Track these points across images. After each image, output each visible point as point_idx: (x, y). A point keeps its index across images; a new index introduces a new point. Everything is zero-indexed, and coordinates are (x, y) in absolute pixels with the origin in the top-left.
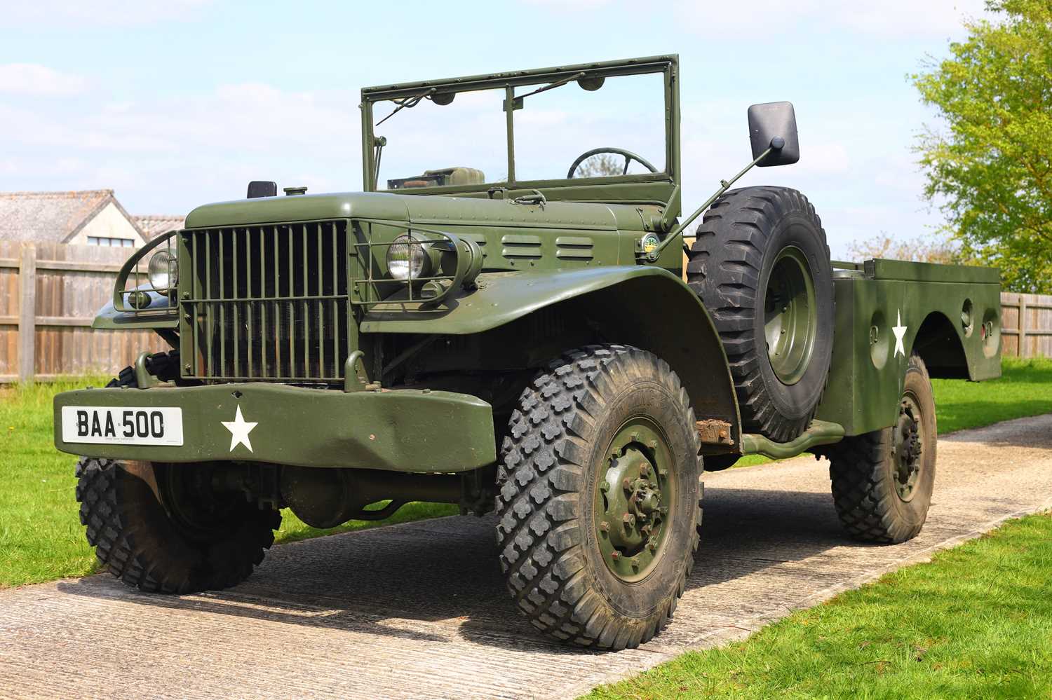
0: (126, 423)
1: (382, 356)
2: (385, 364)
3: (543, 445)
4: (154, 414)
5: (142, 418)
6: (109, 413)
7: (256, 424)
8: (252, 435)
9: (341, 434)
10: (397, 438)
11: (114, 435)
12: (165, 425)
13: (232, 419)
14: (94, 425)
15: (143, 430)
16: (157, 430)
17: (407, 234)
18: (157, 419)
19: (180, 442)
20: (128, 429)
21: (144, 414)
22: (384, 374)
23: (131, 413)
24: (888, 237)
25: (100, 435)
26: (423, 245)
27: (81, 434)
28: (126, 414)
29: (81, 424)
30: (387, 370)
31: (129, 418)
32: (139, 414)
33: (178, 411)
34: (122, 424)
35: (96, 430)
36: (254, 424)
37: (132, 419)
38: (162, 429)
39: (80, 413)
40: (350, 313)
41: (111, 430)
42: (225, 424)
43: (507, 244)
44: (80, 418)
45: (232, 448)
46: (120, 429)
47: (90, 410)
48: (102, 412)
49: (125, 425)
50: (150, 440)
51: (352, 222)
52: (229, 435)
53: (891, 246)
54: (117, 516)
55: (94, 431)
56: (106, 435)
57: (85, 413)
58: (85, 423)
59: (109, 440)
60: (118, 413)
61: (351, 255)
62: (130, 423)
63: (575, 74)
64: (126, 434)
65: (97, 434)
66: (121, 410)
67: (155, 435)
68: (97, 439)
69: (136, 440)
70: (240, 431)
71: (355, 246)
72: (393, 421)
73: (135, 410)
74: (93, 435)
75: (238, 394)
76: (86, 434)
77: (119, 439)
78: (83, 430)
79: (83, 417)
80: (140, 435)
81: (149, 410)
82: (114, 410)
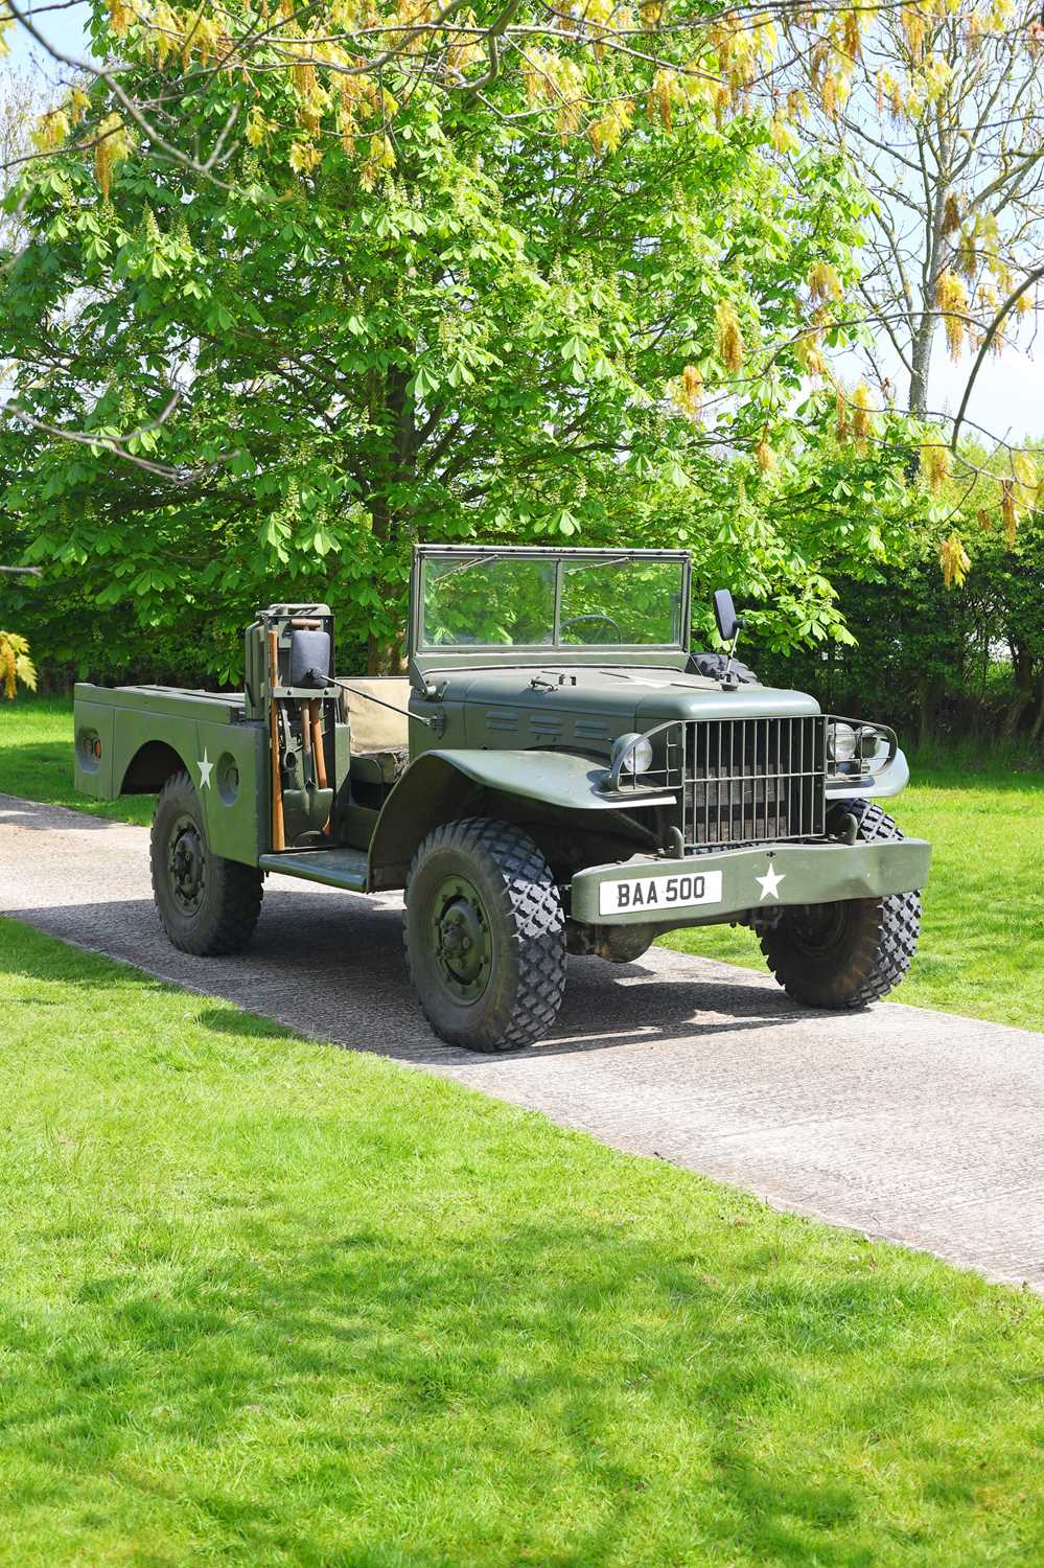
0: (669, 889)
4: (697, 879)
5: (686, 884)
6: (653, 883)
7: (784, 876)
8: (779, 886)
9: (852, 876)
10: (881, 873)
11: (656, 901)
12: (705, 887)
13: (765, 875)
14: (636, 896)
15: (686, 894)
16: (699, 892)
18: (699, 882)
19: (719, 899)
20: (671, 894)
21: (689, 880)
23: (675, 881)
25: (642, 903)
27: (620, 905)
28: (670, 882)
29: (621, 895)
31: (672, 885)
32: (684, 880)
33: (719, 874)
34: (665, 890)
35: (638, 899)
36: (782, 877)
37: (677, 885)
38: (703, 891)
39: (620, 887)
41: (653, 897)
42: (759, 879)
44: (621, 891)
45: (762, 898)
46: (662, 895)
47: (632, 884)
48: (645, 883)
49: (668, 891)
50: (692, 901)
52: (760, 888)
55: (635, 900)
56: (648, 902)
57: (627, 887)
58: (627, 895)
59: (653, 905)
60: (661, 883)
62: (675, 889)
64: (668, 899)
65: (638, 903)
66: (666, 879)
67: (697, 896)
68: (639, 907)
69: (679, 902)
70: (769, 883)
73: (680, 877)
74: (634, 904)
75: (772, 854)
76: (626, 904)
77: (662, 903)
78: (624, 900)
79: (624, 891)
80: (683, 897)
81: (692, 876)
82: (657, 880)
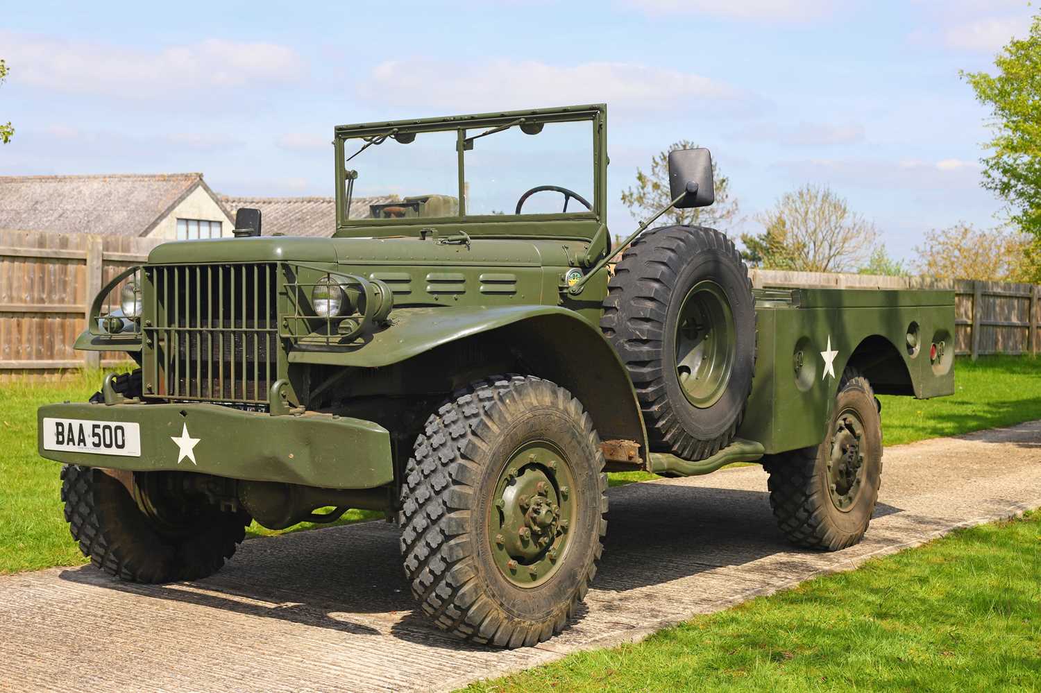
0: (95, 435)
1: (310, 382)
2: (312, 390)
3: (440, 467)
4: (117, 428)
5: (107, 431)
6: (81, 425)
7: (199, 440)
8: (195, 450)
9: (267, 452)
10: (312, 457)
11: (85, 445)
12: (126, 438)
13: (180, 435)
14: (69, 436)
15: (108, 442)
16: (120, 443)
17: (327, 276)
18: (119, 432)
19: (138, 454)
20: (96, 440)
21: (109, 427)
22: (311, 398)
23: (98, 426)
24: (967, 226)
25: (74, 444)
26: (341, 286)
27: (58, 442)
28: (95, 427)
29: (58, 434)
30: (313, 395)
31: (97, 431)
32: (106, 427)
33: (137, 425)
34: (91, 435)
35: (71, 440)
36: (197, 441)
37: (99, 431)
38: (123, 441)
39: (58, 424)
40: (279, 345)
41: (82, 441)
42: (174, 439)
43: (431, 281)
44: (58, 429)
45: (180, 461)
46: (90, 440)
47: (66, 422)
48: (76, 424)
49: (93, 437)
50: (114, 451)
51: (282, 264)
52: (177, 449)
53: (969, 235)
54: (95, 516)
55: (69, 440)
56: (79, 445)
57: (61, 424)
58: (62, 434)
59: (81, 448)
60: (88, 425)
61: (281, 294)
62: (98, 435)
63: (516, 119)
64: (94, 444)
65: (71, 443)
66: (91, 423)
67: (118, 447)
68: (71, 448)
69: (103, 450)
70: (186, 445)
71: (285, 286)
72: (309, 442)
73: (102, 424)
74: (68, 444)
75: (184, 413)
76: (62, 443)
77: (89, 448)
78: (61, 439)
79: (60, 428)
80: (106, 446)
81: (113, 424)
82: (85, 423)
